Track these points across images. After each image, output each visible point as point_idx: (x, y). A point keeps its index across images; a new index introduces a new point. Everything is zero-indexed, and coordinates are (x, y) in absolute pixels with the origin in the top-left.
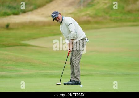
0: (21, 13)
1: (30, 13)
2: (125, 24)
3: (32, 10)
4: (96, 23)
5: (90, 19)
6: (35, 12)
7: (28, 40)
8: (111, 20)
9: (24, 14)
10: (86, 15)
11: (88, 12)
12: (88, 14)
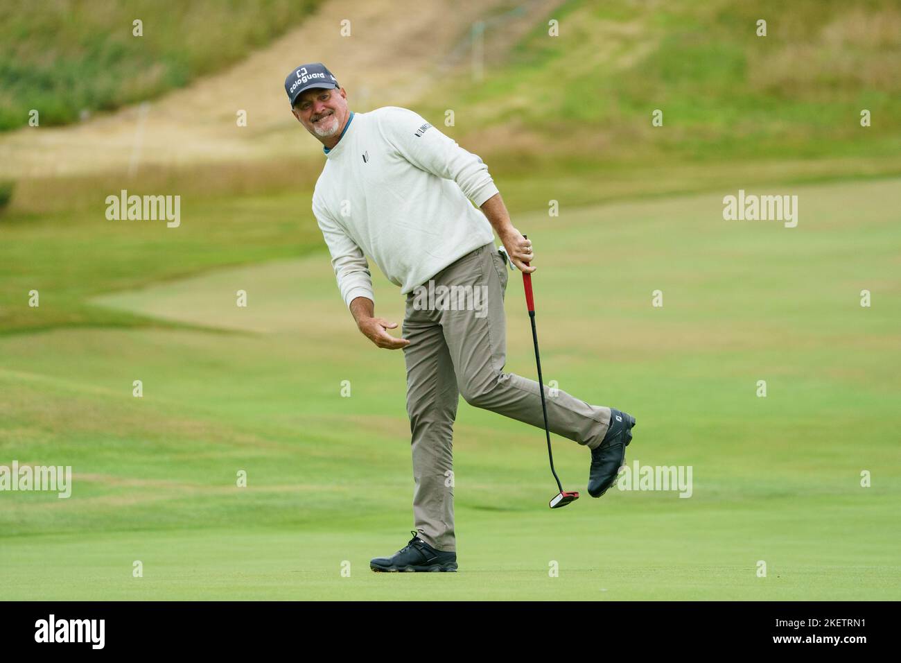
0: (84, 113)
1: (144, 110)
2: (752, 169)
3: (154, 95)
4: (573, 165)
5: (530, 141)
6: (176, 103)
7: (138, 288)
8: (665, 147)
9: (109, 121)
10: (505, 116)
11: (520, 100)
12: (520, 111)
